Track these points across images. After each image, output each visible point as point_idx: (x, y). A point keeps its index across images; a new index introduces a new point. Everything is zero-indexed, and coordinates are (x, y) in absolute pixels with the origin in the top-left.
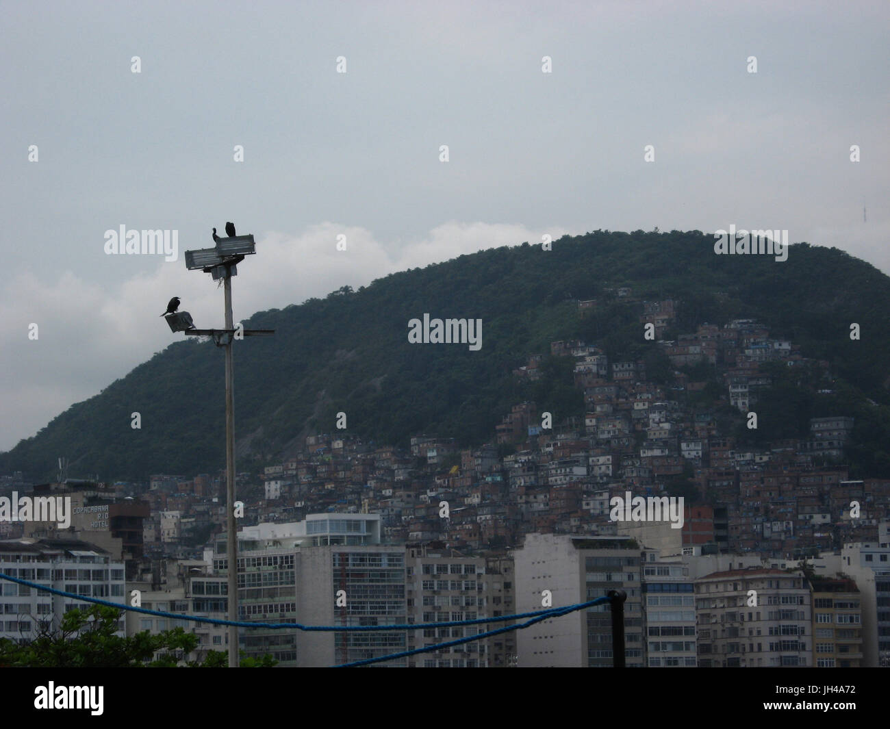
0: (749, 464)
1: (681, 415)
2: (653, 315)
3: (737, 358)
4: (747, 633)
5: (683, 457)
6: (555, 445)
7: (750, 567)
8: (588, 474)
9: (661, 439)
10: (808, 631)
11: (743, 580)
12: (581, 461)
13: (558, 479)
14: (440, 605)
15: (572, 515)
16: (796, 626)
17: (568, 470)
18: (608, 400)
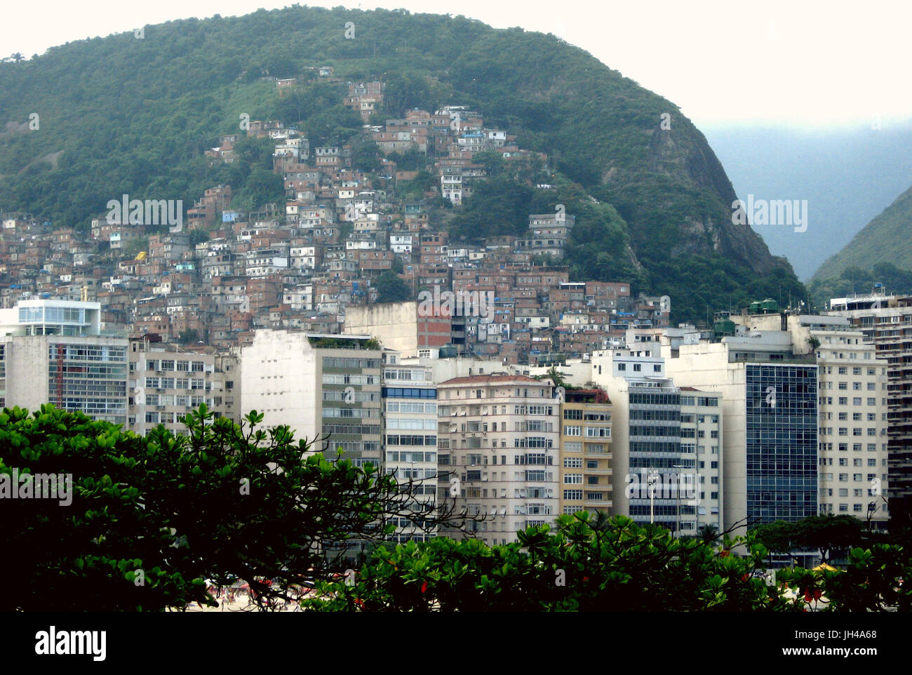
0: (462, 261)
1: (390, 206)
2: (359, 96)
3: (449, 147)
4: (490, 444)
5: (393, 251)
6: (253, 233)
7: (494, 373)
8: (289, 266)
9: (369, 231)
10: (555, 444)
11: (488, 388)
12: (282, 252)
13: (256, 270)
14: (164, 404)
15: (272, 309)
16: (543, 438)
17: (267, 261)
18: (312, 187)
